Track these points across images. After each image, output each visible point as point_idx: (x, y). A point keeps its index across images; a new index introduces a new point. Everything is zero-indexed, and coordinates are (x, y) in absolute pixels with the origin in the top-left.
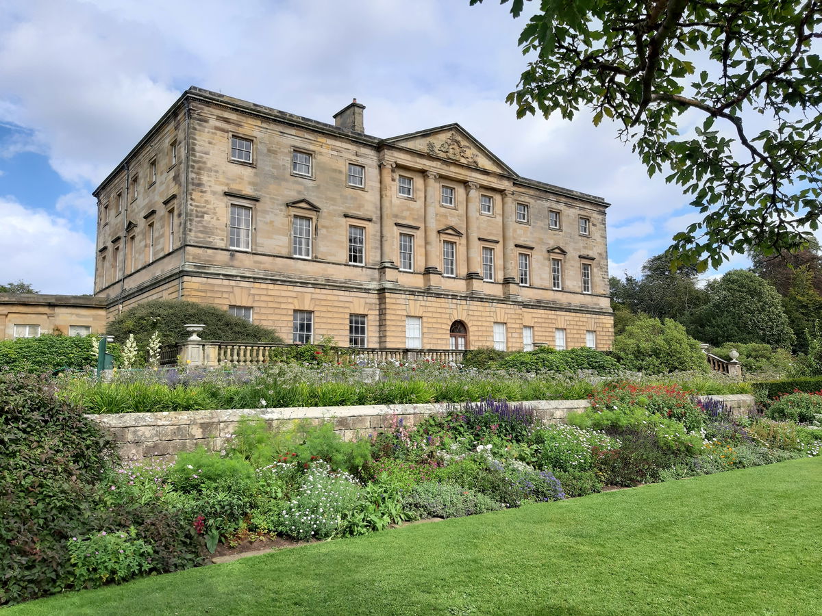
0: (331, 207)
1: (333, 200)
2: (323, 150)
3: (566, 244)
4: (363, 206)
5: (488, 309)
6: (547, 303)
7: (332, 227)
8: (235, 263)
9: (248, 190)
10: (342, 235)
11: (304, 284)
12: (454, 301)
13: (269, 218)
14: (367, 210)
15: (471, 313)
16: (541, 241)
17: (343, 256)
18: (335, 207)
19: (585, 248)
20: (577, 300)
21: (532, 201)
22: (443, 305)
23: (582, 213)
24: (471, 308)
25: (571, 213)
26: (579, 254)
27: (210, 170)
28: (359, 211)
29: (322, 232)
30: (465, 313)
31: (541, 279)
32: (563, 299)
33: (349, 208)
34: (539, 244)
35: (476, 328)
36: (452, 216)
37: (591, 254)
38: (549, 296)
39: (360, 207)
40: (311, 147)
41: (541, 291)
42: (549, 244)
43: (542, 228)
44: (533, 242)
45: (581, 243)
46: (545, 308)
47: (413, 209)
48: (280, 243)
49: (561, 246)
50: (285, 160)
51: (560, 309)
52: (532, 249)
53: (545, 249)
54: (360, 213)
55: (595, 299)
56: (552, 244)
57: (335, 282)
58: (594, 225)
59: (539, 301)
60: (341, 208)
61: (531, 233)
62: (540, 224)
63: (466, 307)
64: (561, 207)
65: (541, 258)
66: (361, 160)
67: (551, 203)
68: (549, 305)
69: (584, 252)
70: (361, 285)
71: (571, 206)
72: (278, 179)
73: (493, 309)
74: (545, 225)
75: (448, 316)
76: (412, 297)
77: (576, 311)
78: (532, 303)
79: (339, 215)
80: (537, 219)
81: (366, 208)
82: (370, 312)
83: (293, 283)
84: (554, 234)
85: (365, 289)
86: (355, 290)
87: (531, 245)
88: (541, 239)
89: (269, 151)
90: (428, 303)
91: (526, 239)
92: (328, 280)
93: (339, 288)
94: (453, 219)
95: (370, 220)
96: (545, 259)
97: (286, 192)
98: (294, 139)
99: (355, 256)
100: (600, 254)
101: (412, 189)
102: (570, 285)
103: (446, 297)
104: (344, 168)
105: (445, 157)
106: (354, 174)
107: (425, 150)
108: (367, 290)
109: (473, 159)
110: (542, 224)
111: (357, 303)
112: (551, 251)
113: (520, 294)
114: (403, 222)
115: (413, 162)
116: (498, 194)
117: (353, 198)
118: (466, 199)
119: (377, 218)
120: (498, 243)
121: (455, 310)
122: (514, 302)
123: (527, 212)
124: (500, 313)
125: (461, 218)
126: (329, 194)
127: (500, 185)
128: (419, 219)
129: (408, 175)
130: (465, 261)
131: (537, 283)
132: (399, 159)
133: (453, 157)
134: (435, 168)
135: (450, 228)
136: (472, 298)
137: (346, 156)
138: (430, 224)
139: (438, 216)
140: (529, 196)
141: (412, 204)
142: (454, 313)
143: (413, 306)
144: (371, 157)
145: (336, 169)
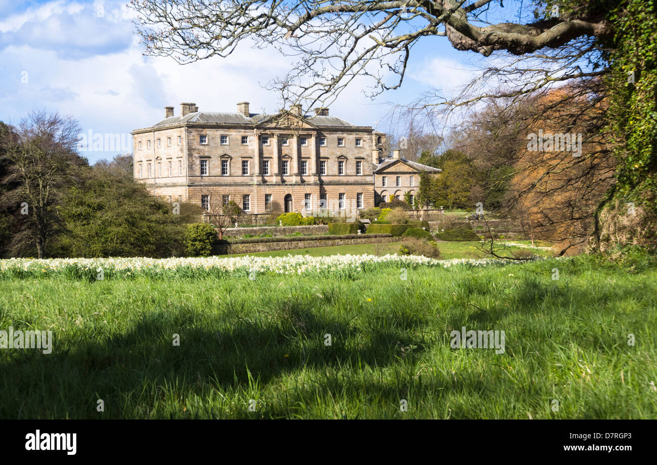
0: (235, 155)
1: (236, 152)
2: (232, 133)
3: (347, 153)
5: (302, 188)
6: (335, 182)
7: (236, 162)
8: (203, 180)
9: (207, 154)
10: (240, 165)
11: (226, 185)
12: (285, 187)
13: (213, 162)
14: (250, 154)
15: (293, 191)
17: (240, 172)
18: (237, 155)
19: (358, 153)
20: (352, 179)
21: (328, 136)
22: (281, 189)
23: (357, 136)
24: (294, 189)
25: (350, 138)
26: (354, 156)
27: (193, 149)
29: (232, 164)
30: (291, 191)
31: (332, 171)
32: (344, 179)
33: (242, 154)
34: (331, 155)
35: (296, 197)
36: (287, 149)
37: (362, 156)
38: (337, 179)
39: (246, 152)
40: (227, 133)
41: (332, 177)
42: (337, 154)
43: (333, 147)
44: (328, 155)
45: (356, 151)
46: (334, 184)
47: (268, 150)
48: (218, 171)
49: (344, 154)
50: (218, 141)
51: (342, 184)
52: (328, 158)
53: (334, 157)
54: (247, 155)
55: (363, 178)
56: (339, 154)
57: (237, 183)
58: (364, 141)
59: (330, 182)
61: (327, 151)
63: (292, 188)
64: (345, 135)
65: (332, 161)
66: (246, 134)
67: (340, 135)
69: (358, 155)
70: (247, 183)
71: (351, 134)
72: (216, 148)
73: (304, 188)
74: (335, 146)
75: (283, 193)
76: (267, 187)
77: (351, 184)
79: (239, 157)
80: (330, 144)
81: (249, 152)
82: (251, 193)
83: (222, 185)
84: (340, 149)
86: (245, 186)
87: (326, 156)
88: (333, 153)
89: (213, 138)
90: (273, 189)
91: (324, 154)
92: (234, 183)
93: (239, 185)
94: (287, 151)
95: (251, 158)
96: (334, 162)
97: (219, 152)
98: (221, 132)
99: (244, 171)
100: (368, 155)
101: (268, 141)
102: (349, 172)
103: (282, 185)
104: (240, 138)
105: (282, 126)
106: (244, 140)
107: (274, 125)
108: (250, 185)
109: (296, 124)
110: (333, 145)
111: (245, 190)
112: (339, 157)
113: (320, 180)
114: (264, 156)
115: (268, 132)
116: (310, 136)
117: (244, 150)
118: (294, 141)
119: (254, 156)
120: (309, 158)
121: (286, 190)
122: (315, 184)
123: (325, 141)
124: (308, 190)
125: (291, 150)
126: (234, 150)
127: (310, 132)
128: (272, 153)
129: (266, 136)
130: (293, 167)
131: (330, 173)
132: (262, 131)
133: (286, 125)
134: (277, 132)
135: (286, 155)
136: (294, 185)
137: (240, 134)
138: (275, 155)
139: (280, 151)
140: (327, 134)
141: (268, 148)
142: (286, 191)
143: (268, 190)
144: (251, 132)
145: (237, 140)
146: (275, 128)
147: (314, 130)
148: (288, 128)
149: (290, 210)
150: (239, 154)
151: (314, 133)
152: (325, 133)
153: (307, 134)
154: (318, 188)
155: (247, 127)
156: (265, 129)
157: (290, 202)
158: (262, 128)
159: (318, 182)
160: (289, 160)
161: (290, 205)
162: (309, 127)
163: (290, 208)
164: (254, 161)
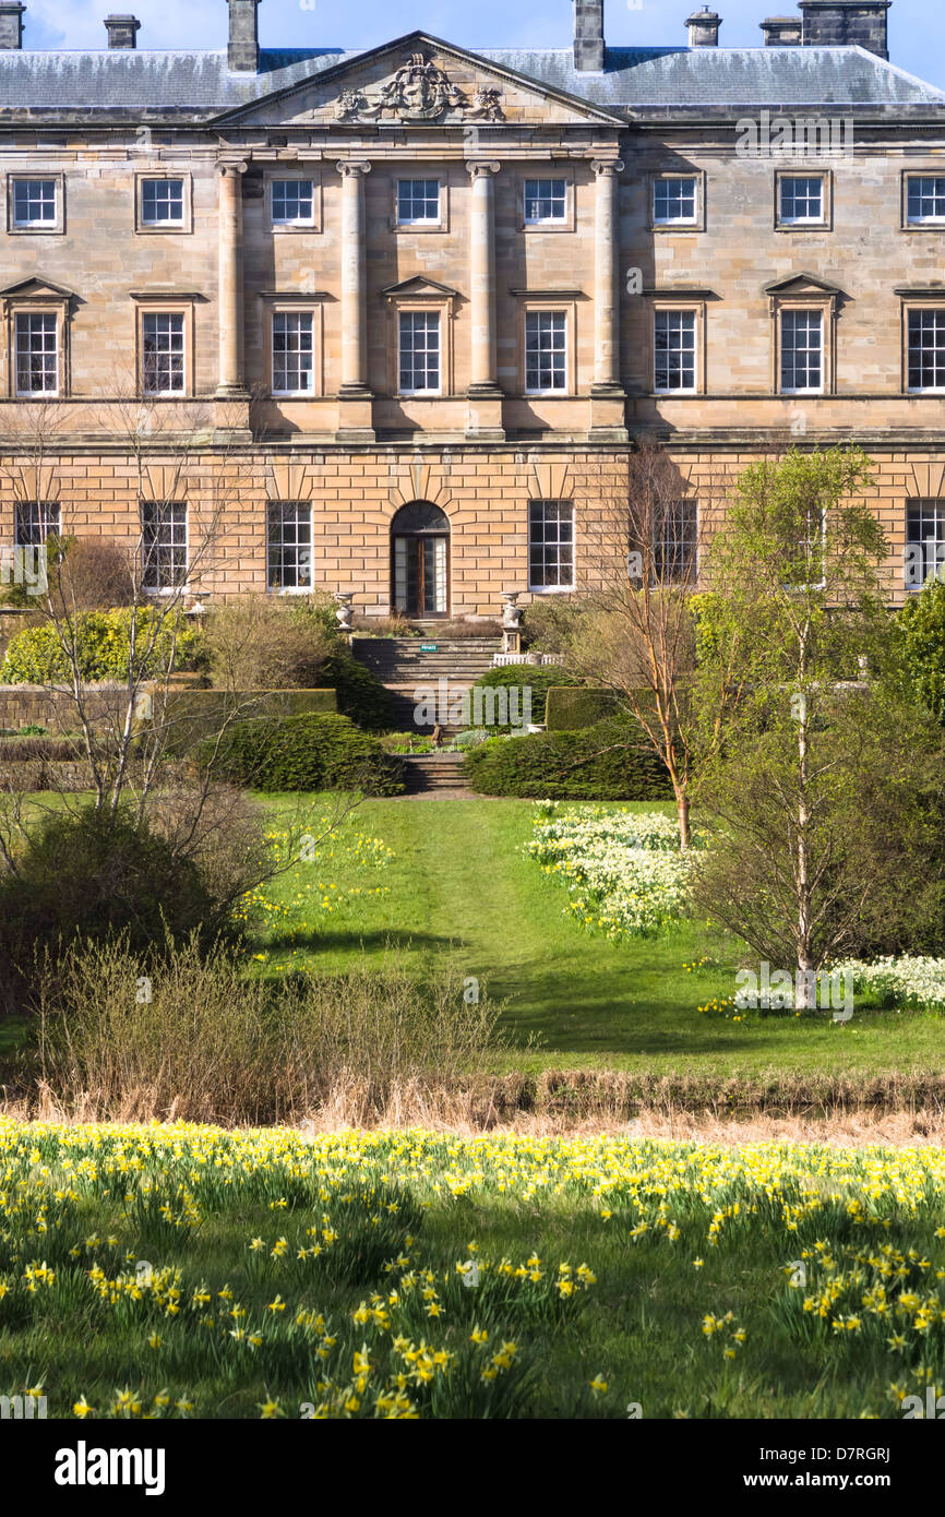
0: (100, 283)
1: (104, 266)
2: (81, 165)
3: (843, 261)
4: (177, 267)
5: (509, 469)
6: (752, 435)
7: (101, 325)
10: (126, 339)
11: (35, 452)
12: (403, 459)
14: (189, 274)
15: (454, 482)
16: (743, 268)
17: (130, 380)
18: (107, 282)
19: (923, 262)
21: (711, 164)
22: (370, 470)
23: (920, 161)
24: (456, 470)
25: (870, 173)
26: (896, 285)
28: (170, 280)
29: (81, 337)
30: (435, 485)
31: (737, 370)
33: (143, 277)
34: (732, 276)
35: (470, 518)
36: (428, 248)
37: (944, 278)
38: (766, 414)
39: (170, 269)
40: (56, 166)
41: (734, 403)
42: (775, 271)
43: (747, 231)
44: (709, 274)
45: (907, 254)
46: (741, 448)
47: (310, 253)
49: (822, 270)
52: (707, 295)
53: (755, 286)
54: (170, 285)
56: (784, 269)
57: (107, 438)
59: (720, 432)
60: (124, 281)
61: (706, 251)
62: (739, 220)
63: (440, 470)
64: (830, 159)
65: (740, 313)
66: (172, 167)
68: (761, 440)
69: (922, 277)
70: (171, 439)
71: (871, 152)
73: (529, 468)
74: (759, 221)
75: (384, 494)
76: (284, 459)
78: (694, 440)
79: (120, 297)
80: (727, 212)
81: (184, 268)
82: (191, 495)
84: (795, 242)
85: (179, 448)
86: (152, 452)
87: (695, 281)
88: (741, 264)
90: (326, 470)
91: (683, 271)
92: (90, 438)
93: (117, 451)
94: (432, 256)
95: (200, 298)
96: (753, 314)
98: (12, 160)
101: (315, 200)
102: (852, 374)
103: (377, 450)
104: (129, 190)
105: (388, 119)
106: (158, 198)
107: (332, 112)
108: (181, 450)
109: (477, 106)
110: (748, 221)
111: (158, 480)
112: (780, 290)
113: (632, 420)
114: (281, 286)
115: (292, 150)
116: (581, 169)
117: (152, 255)
118: (471, 200)
119: (214, 287)
120: (578, 295)
121: (406, 479)
122: (600, 446)
123: (696, 196)
124: (547, 476)
125: (458, 249)
126: (96, 256)
127: (575, 148)
128: (329, 271)
129: (298, 175)
130: (467, 352)
131: (721, 380)
132: (261, 151)
133: (414, 113)
134: (359, 152)
135: (417, 281)
136: (458, 449)
137: (134, 165)
138: (347, 284)
139: (375, 255)
140: (701, 153)
141: (309, 242)
142: (405, 485)
143: (284, 479)
144: (198, 156)
145: (113, 198)
146: (335, 132)
147: (600, 132)
148: (430, 127)
149: (440, 593)
150: (126, 281)
151: (608, 151)
152: (690, 154)
153: (555, 162)
154: (617, 467)
155: (172, 130)
156: (281, 138)
157: (440, 549)
158: (258, 132)
159: (622, 435)
160: (444, 309)
161: (440, 564)
162: (560, 115)
163: (440, 579)
164: (214, 317)
